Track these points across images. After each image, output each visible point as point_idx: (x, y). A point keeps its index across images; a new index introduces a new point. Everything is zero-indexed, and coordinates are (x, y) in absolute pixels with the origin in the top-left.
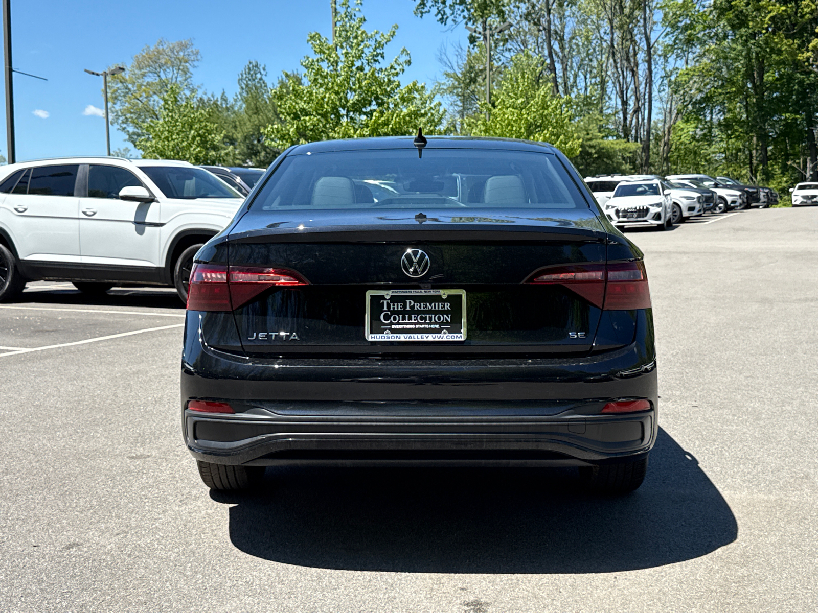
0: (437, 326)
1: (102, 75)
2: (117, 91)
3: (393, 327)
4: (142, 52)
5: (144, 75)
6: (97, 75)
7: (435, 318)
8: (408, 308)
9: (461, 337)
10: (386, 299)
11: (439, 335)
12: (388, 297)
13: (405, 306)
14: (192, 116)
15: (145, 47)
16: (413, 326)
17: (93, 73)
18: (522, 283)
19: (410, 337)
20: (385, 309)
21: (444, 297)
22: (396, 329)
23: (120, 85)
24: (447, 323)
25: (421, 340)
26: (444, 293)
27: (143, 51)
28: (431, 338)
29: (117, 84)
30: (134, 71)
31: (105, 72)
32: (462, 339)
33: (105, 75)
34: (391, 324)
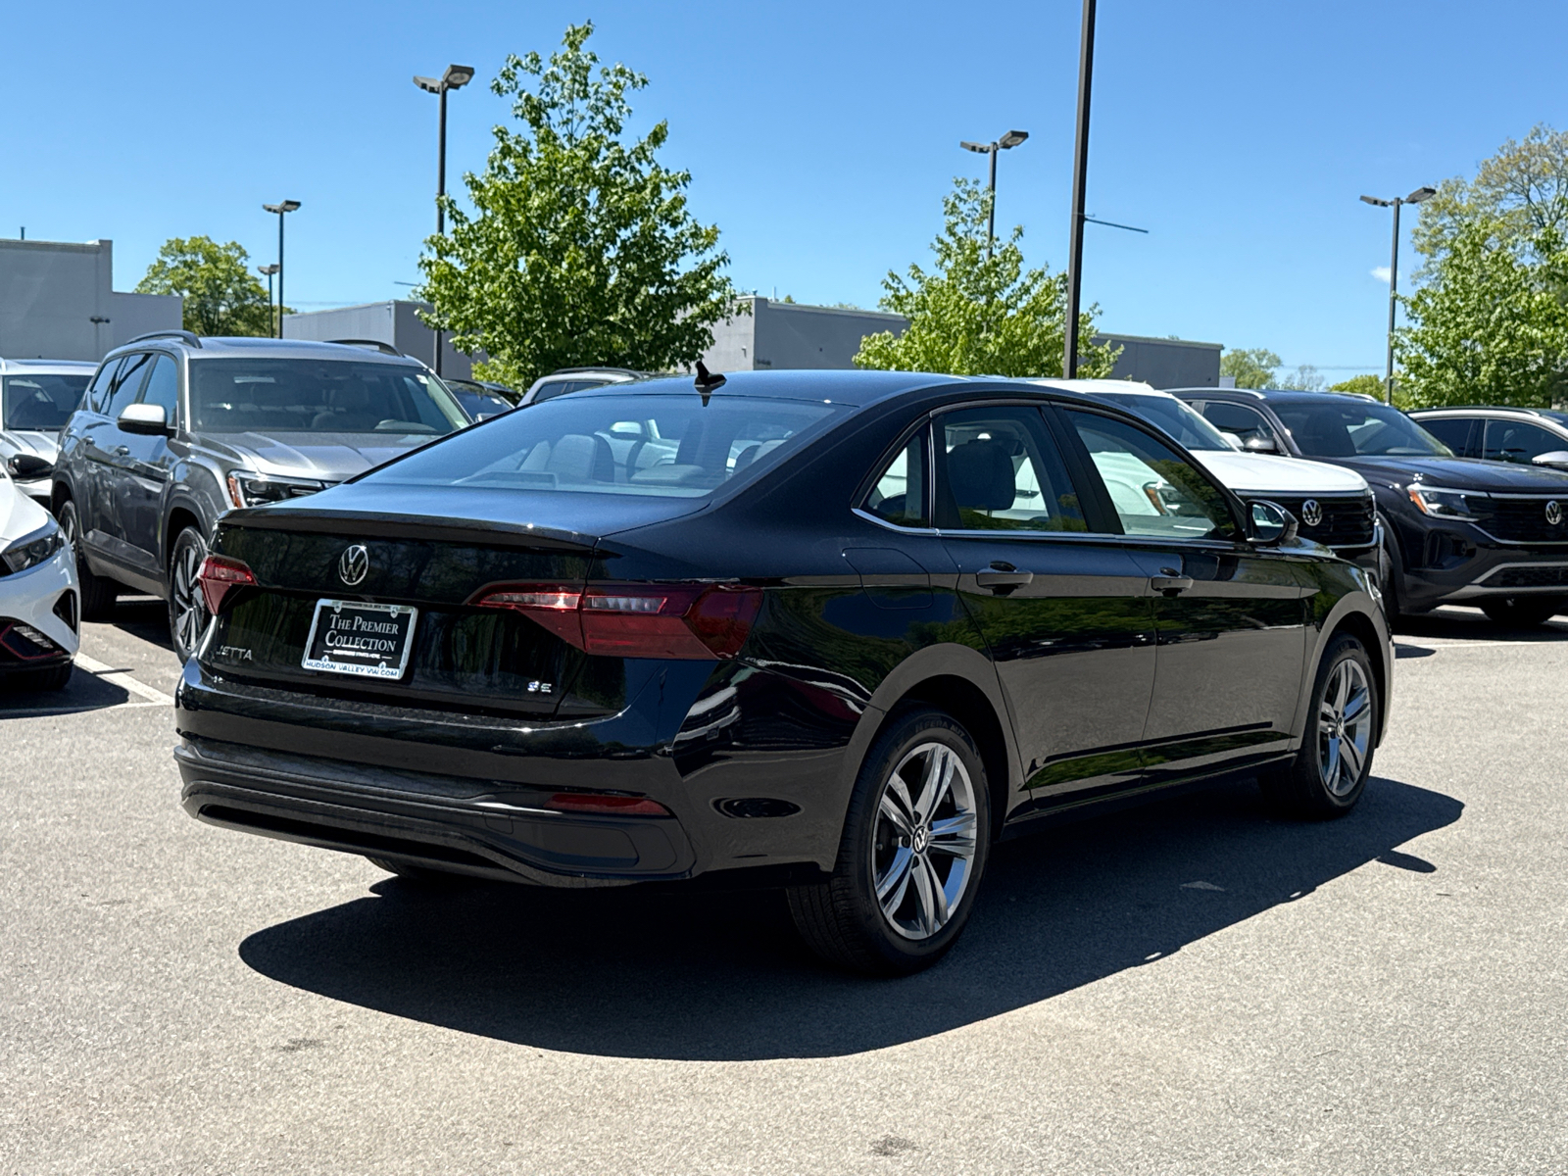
0: (377, 656)
1: (1391, 204)
2: (1441, 231)
3: (336, 652)
4: (1498, 153)
5: (1497, 198)
6: (1384, 204)
7: (378, 644)
8: (355, 628)
9: (396, 674)
10: (335, 613)
11: (374, 668)
12: (338, 611)
13: (352, 625)
14: (1504, 279)
15: (1506, 144)
16: (352, 654)
17: (1376, 202)
18: (464, 603)
19: (345, 668)
20: (333, 626)
21: (394, 616)
22: (337, 656)
23: (1448, 220)
24: (389, 653)
25: (355, 673)
26: (394, 610)
27: (1502, 151)
28: (365, 671)
29: (1442, 218)
30: (1477, 191)
31: (1398, 199)
32: (397, 677)
33: (1399, 202)
34: (335, 648)
